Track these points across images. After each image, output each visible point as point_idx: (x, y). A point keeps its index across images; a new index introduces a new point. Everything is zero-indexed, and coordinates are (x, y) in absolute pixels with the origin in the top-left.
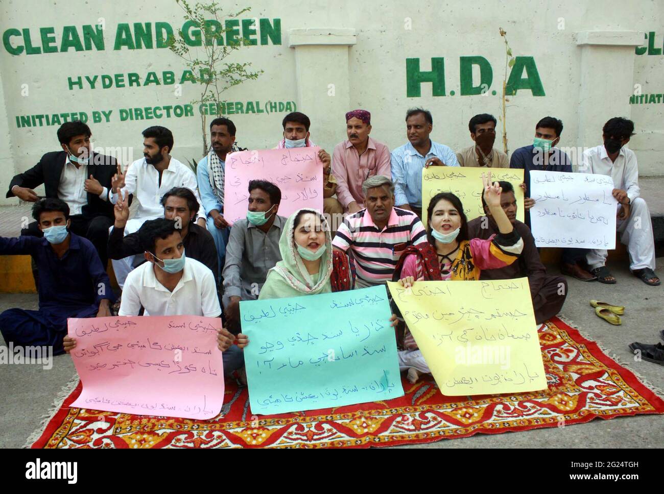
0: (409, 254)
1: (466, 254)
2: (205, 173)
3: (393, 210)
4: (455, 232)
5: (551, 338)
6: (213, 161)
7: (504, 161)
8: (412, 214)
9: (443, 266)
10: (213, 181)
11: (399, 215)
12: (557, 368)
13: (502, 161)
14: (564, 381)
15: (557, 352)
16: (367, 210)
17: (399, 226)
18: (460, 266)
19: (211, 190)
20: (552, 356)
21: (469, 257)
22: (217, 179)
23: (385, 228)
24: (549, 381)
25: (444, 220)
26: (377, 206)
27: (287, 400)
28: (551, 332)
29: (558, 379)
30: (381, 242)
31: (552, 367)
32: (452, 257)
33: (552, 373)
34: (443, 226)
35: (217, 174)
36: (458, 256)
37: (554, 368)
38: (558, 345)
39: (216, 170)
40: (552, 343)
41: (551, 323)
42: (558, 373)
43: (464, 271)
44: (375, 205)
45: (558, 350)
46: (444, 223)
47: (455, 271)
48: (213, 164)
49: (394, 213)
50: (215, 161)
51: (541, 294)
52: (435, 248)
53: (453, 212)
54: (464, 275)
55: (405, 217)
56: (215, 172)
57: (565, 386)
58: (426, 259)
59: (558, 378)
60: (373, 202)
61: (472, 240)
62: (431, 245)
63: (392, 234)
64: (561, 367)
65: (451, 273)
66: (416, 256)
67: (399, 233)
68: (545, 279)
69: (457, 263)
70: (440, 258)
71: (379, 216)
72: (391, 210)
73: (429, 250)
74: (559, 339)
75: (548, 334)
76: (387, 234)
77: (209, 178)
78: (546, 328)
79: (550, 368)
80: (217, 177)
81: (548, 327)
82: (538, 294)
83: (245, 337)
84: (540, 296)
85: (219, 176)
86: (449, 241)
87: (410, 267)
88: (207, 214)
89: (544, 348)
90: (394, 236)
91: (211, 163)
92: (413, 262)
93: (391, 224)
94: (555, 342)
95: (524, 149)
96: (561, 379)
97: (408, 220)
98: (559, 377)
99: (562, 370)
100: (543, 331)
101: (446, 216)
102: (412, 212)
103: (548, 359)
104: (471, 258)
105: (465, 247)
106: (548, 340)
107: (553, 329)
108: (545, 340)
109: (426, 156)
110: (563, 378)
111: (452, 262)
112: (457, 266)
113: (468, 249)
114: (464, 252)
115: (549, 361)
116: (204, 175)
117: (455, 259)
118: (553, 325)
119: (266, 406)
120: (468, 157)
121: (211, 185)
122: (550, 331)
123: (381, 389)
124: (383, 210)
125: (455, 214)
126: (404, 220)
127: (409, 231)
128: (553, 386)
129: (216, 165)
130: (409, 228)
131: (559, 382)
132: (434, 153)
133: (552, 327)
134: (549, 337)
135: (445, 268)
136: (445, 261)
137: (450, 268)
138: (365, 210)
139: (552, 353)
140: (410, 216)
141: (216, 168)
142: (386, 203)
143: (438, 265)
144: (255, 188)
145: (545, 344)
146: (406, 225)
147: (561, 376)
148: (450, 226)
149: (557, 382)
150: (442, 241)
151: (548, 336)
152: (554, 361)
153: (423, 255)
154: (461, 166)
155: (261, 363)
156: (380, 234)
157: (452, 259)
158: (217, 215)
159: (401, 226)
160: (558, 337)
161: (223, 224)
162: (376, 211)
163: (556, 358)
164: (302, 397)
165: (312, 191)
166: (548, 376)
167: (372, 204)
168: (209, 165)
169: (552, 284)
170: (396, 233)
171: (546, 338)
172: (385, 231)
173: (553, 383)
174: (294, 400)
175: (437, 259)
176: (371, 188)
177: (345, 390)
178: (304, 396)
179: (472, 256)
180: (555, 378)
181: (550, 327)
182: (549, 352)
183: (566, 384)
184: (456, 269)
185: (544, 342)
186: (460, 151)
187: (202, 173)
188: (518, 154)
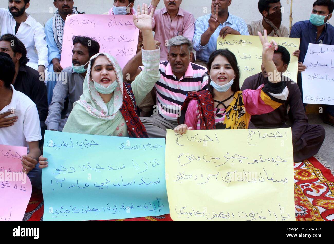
0: (192, 99)
1: (240, 101)
2: (51, 30)
3: (190, 64)
4: (229, 83)
5: (307, 174)
6: (57, 21)
7: (284, 32)
8: (204, 69)
9: (218, 110)
10: (56, 36)
11: (194, 69)
12: (308, 201)
13: (283, 33)
14: (312, 214)
15: (310, 187)
16: (169, 63)
17: (193, 77)
18: (233, 112)
19: (55, 44)
20: (305, 191)
21: (241, 104)
22: (59, 35)
23: (182, 78)
24: (298, 212)
25: (220, 73)
26: (177, 61)
27: (74, 211)
28: (308, 170)
29: (307, 212)
30: (177, 89)
31: (303, 200)
32: (226, 104)
33: (302, 206)
34: (219, 78)
35: (59, 31)
36: (232, 103)
37: (305, 201)
38: (312, 181)
39: (59, 28)
40: (307, 178)
41: (309, 162)
42: (307, 206)
43: (236, 116)
44: (175, 60)
45: (311, 185)
46: (219, 76)
47: (228, 116)
48: (57, 24)
49: (190, 67)
50: (59, 21)
51: (302, 138)
52: (213, 95)
53: (228, 66)
54: (235, 118)
55: (199, 71)
56: (58, 30)
57: (311, 218)
58: (203, 104)
59: (306, 210)
60: (173, 57)
61: (245, 90)
62: (209, 93)
63: (187, 83)
64: (311, 200)
65: (225, 116)
66: (197, 101)
67: (193, 83)
68: (307, 127)
69: (230, 109)
70: (216, 104)
71: (178, 70)
72: (188, 64)
73: (206, 97)
74: (313, 176)
75: (304, 171)
76: (183, 83)
77: (53, 34)
78: (304, 166)
79: (301, 201)
80: (60, 34)
81: (306, 165)
82: (300, 138)
83: (45, 160)
84: (302, 140)
85: (61, 33)
86: (224, 90)
87: (192, 109)
88: (50, 61)
89: (299, 182)
90: (189, 85)
91: (55, 23)
92: (195, 106)
93: (187, 75)
94: (310, 178)
95: (302, 23)
96: (309, 211)
97: (200, 73)
98: (308, 209)
99: (312, 203)
100: (301, 168)
101: (222, 70)
102: (204, 67)
103: (301, 193)
104: (243, 105)
105: (239, 96)
106: (304, 176)
107: (310, 167)
108: (302, 176)
109: (224, 24)
110: (311, 210)
111: (226, 108)
112: (230, 111)
113: (241, 98)
114: (237, 100)
115: (302, 194)
116: (50, 32)
117: (229, 106)
118: (310, 164)
119: (56, 215)
120: (256, 28)
121: (55, 40)
122: (307, 168)
123: (153, 208)
124: (181, 65)
125: (230, 68)
126: (197, 73)
127: (200, 82)
128: (301, 217)
129: (59, 24)
130: (200, 79)
131: (307, 213)
132: (230, 22)
133: (309, 166)
134: (305, 174)
135: (220, 112)
136: (221, 107)
137: (224, 112)
138: (168, 62)
139: (305, 187)
140: (202, 70)
141: (59, 27)
142: (184, 59)
143: (213, 110)
144: (77, 42)
145: (301, 179)
146: (198, 77)
147: (310, 208)
148: (225, 78)
149: (305, 214)
150: (219, 90)
151: (304, 172)
152: (306, 195)
153: (201, 101)
154: (250, 35)
155: (54, 182)
156: (177, 82)
157: (227, 105)
158: (56, 62)
159: (195, 77)
160: (313, 174)
161: (59, 69)
162: (176, 65)
163: (308, 192)
164: (87, 209)
165: (130, 49)
166: (298, 207)
167: (173, 59)
168: (54, 24)
169: (313, 131)
170: (191, 83)
171: (303, 174)
172: (182, 81)
173: (301, 214)
174: (81, 211)
175: (213, 105)
176: (173, 46)
177: (123, 206)
178: (89, 209)
179: (243, 103)
180: (304, 210)
181: (308, 165)
182: (303, 187)
183: (313, 216)
184: (228, 113)
185: (301, 177)
186: (250, 23)
187: (48, 30)
188: (297, 26)
